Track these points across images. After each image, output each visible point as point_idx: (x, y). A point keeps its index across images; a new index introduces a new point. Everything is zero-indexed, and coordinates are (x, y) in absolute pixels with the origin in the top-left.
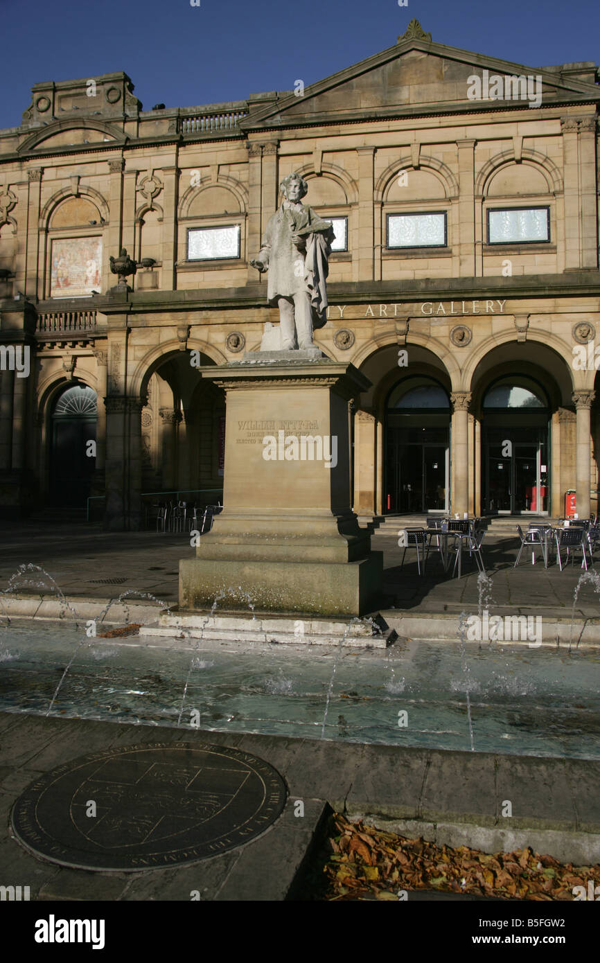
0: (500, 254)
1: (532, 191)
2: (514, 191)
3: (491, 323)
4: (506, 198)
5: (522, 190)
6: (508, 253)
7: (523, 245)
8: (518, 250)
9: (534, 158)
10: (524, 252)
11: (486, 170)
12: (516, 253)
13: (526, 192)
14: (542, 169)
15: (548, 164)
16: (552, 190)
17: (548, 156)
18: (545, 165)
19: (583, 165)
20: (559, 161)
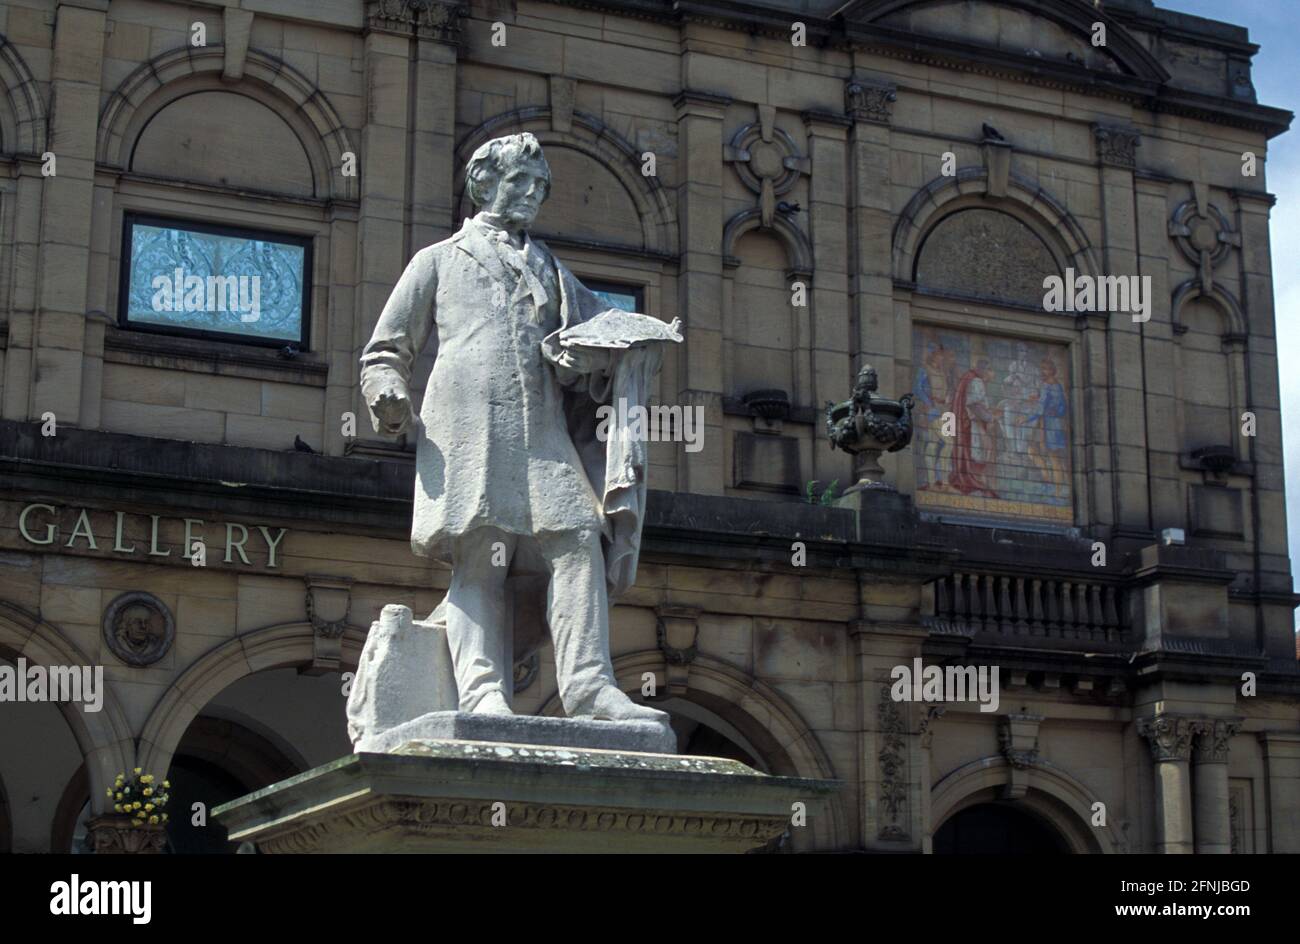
0: (158, 362)
1: (264, 182)
2: (214, 171)
3: (235, 597)
4: (186, 190)
5: (238, 172)
6: (181, 364)
7: (228, 347)
8: (215, 359)
9: (280, 84)
10: (230, 370)
11: (135, 89)
12: (206, 368)
13: (247, 181)
14: (296, 122)
15: (322, 111)
16: (322, 193)
17: (323, 87)
18: (310, 109)
19: (419, 136)
20: (348, 109)
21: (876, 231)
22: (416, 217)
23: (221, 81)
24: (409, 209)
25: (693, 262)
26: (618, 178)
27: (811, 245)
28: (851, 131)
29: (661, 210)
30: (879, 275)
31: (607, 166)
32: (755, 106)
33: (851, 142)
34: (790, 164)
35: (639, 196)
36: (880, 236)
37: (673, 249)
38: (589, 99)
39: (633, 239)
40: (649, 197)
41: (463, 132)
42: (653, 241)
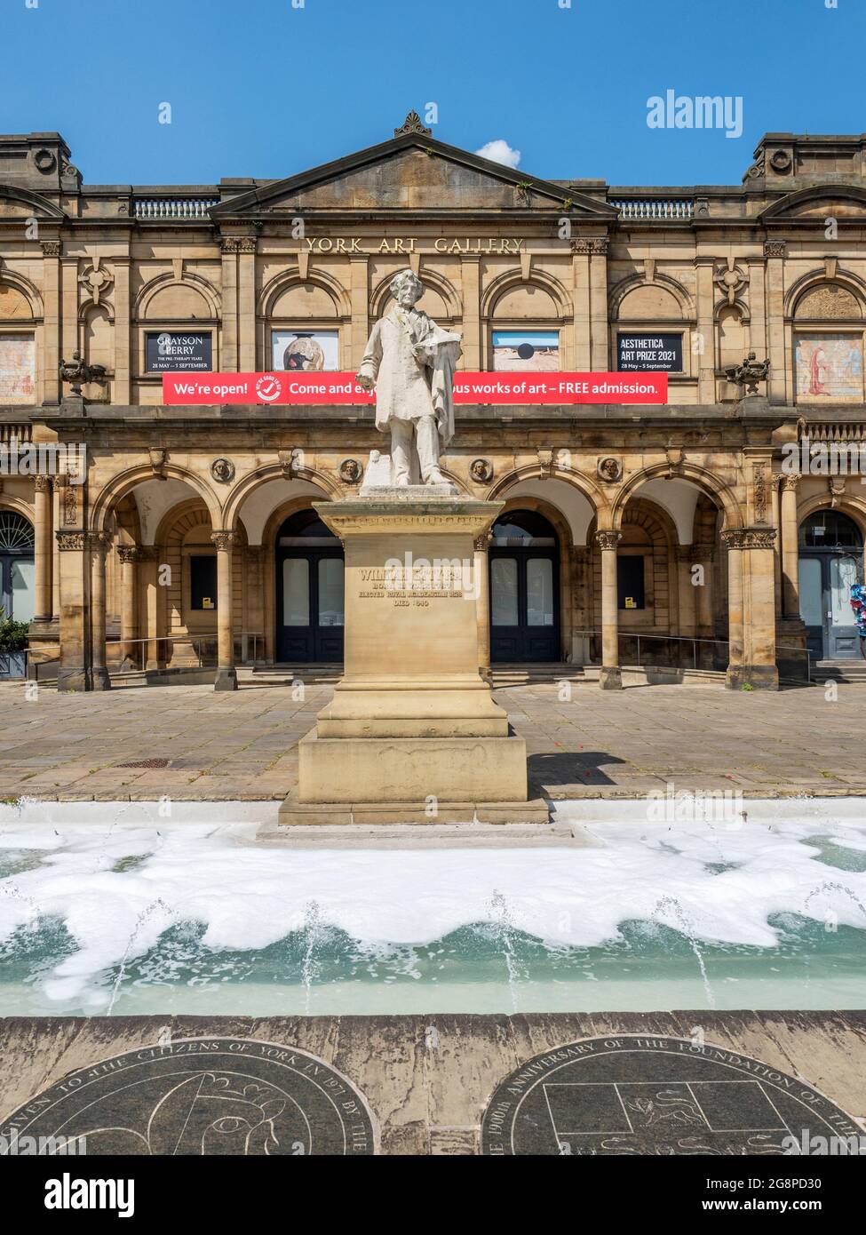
1: (540, 315)
4: (512, 321)
5: (530, 313)
9: (543, 279)
11: (492, 288)
13: (533, 316)
14: (550, 292)
15: (558, 286)
16: (561, 315)
17: (558, 278)
18: (554, 287)
19: (593, 290)
20: (568, 284)
21: (776, 301)
22: (593, 320)
23: (521, 283)
24: (590, 317)
25: (701, 322)
26: (673, 295)
27: (749, 310)
28: (766, 262)
29: (689, 304)
30: (778, 316)
31: (668, 290)
32: (726, 258)
33: (765, 267)
34: (741, 279)
35: (679, 299)
36: (778, 301)
37: (695, 318)
38: (661, 269)
39: (678, 316)
40: (685, 300)
41: (612, 286)
42: (686, 317)
